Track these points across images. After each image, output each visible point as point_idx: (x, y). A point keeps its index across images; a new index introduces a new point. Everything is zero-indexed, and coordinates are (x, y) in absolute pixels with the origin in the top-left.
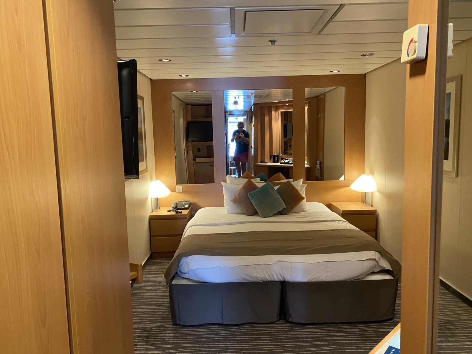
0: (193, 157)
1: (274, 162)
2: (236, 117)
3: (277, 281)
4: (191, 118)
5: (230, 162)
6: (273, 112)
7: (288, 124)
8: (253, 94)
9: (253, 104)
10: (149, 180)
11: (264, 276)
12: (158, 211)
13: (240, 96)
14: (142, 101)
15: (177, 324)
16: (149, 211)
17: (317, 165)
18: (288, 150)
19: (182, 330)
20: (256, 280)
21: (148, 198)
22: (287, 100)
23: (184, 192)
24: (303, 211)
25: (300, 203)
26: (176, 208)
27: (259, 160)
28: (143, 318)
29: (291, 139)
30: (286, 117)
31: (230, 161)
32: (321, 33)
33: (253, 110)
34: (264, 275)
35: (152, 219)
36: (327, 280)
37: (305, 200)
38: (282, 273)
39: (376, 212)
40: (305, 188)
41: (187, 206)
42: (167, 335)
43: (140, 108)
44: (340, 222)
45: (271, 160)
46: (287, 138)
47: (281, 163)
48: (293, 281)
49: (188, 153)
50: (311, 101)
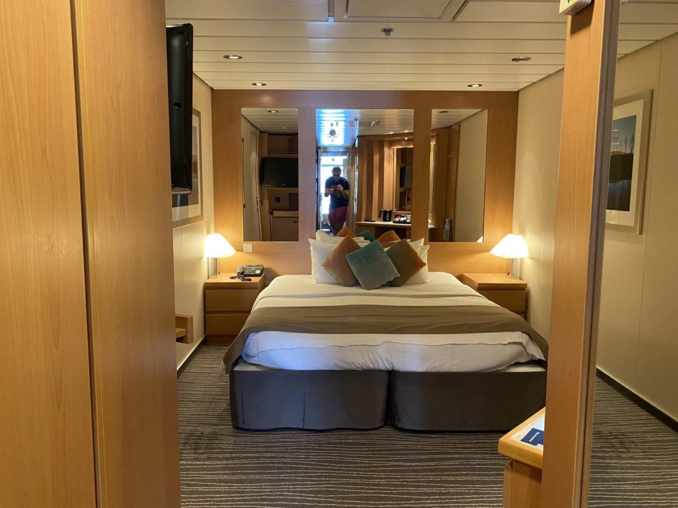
0: (270, 209)
1: (385, 220)
2: (333, 156)
3: (382, 370)
4: (268, 153)
5: (322, 222)
6: (386, 150)
7: (406, 167)
8: (357, 119)
9: (358, 137)
10: (205, 232)
11: (364, 362)
12: (216, 278)
13: (339, 122)
14: (198, 118)
15: (239, 427)
16: (204, 276)
17: (445, 226)
18: (405, 206)
19: (246, 436)
20: (353, 367)
21: (202, 258)
22: (406, 131)
23: (255, 252)
24: (424, 283)
25: (419, 270)
26: (242, 274)
27: (364, 217)
28: (191, 419)
29: (410, 190)
30: (404, 157)
31: (322, 220)
32: (456, 20)
33: (357, 145)
34: (366, 361)
35: (208, 287)
36: (453, 371)
37: (426, 268)
38: (389, 358)
39: (527, 287)
40: (427, 251)
41: (258, 272)
42: (225, 442)
43: (196, 128)
44: (474, 297)
45: (380, 217)
46: (405, 187)
47: (394, 222)
48: (406, 370)
49: (262, 203)
50: (439, 134)
